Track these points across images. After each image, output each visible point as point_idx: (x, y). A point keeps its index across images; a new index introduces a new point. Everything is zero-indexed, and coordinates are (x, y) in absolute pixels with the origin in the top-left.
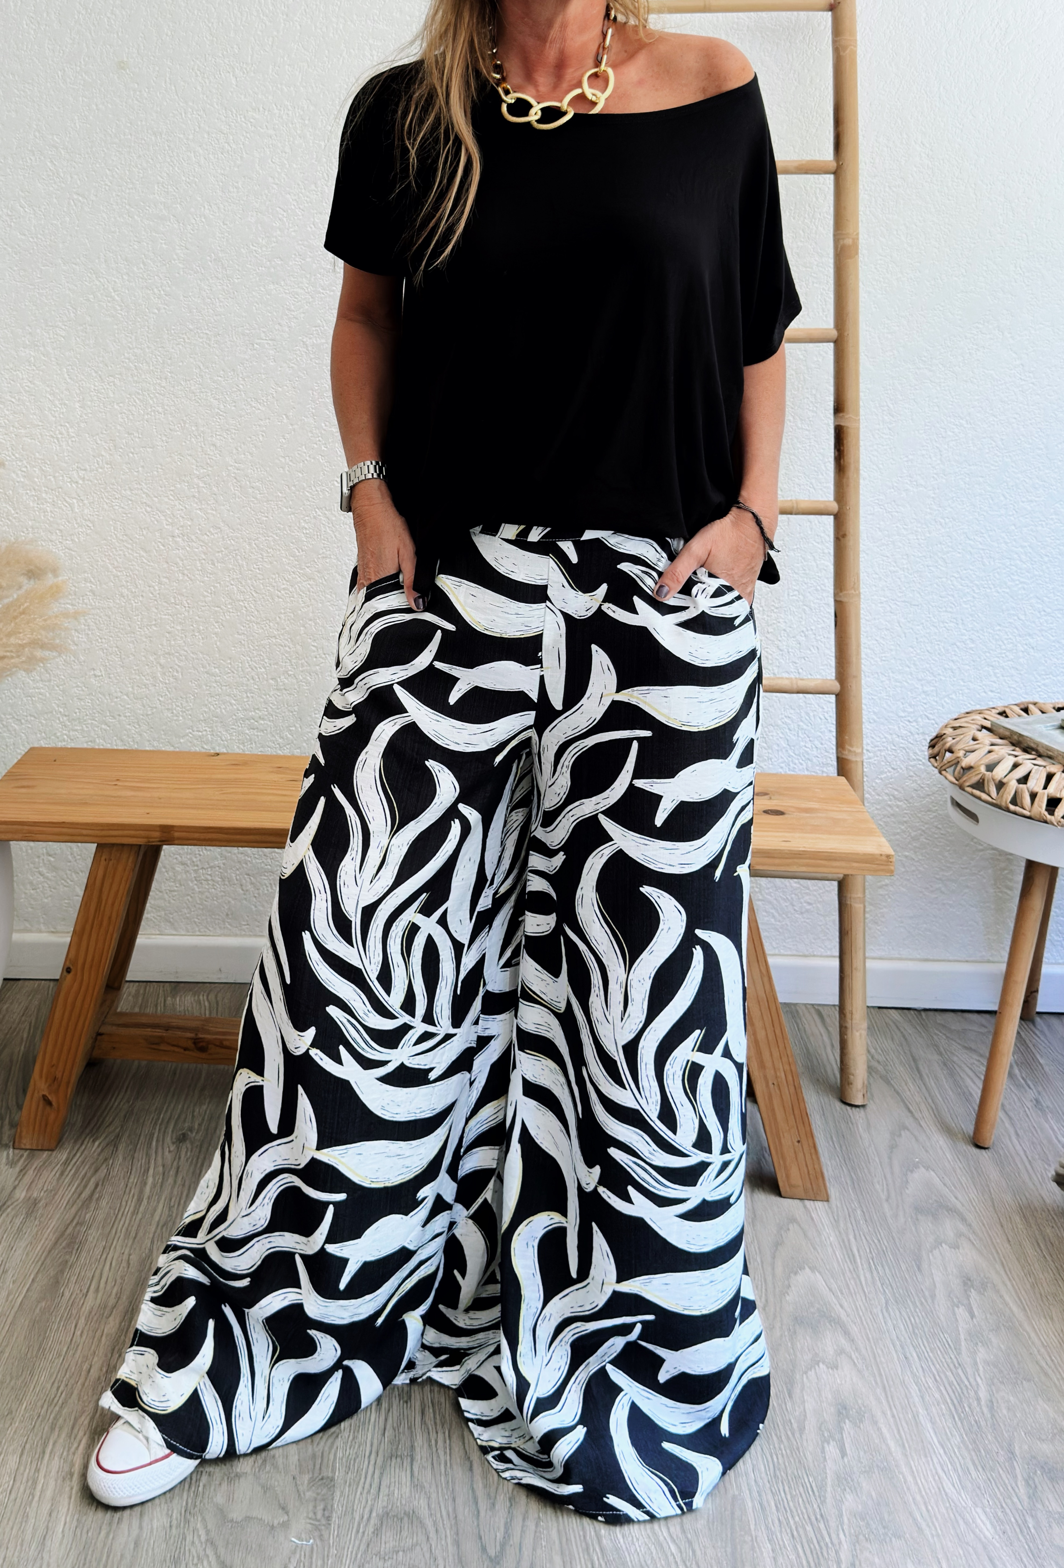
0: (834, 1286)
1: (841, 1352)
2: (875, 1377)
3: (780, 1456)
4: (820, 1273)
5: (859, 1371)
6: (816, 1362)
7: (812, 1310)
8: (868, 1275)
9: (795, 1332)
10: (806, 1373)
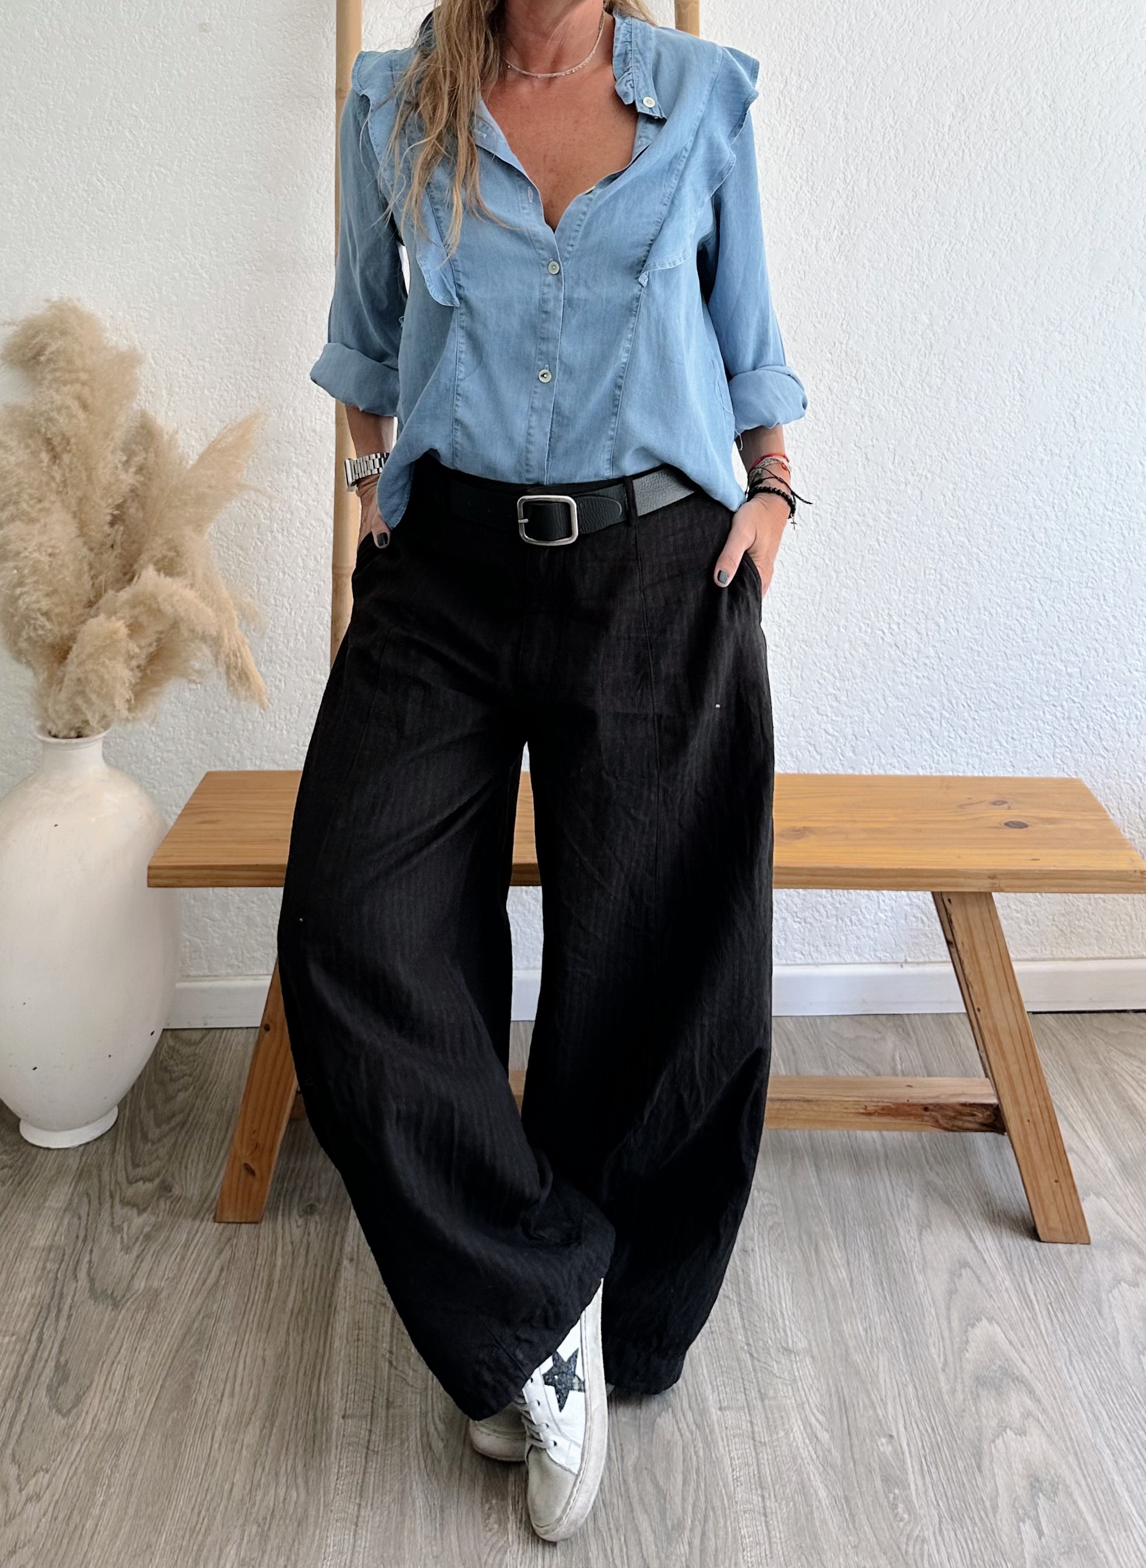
0: (1014, 1339)
1: (1027, 1415)
2: (1065, 1441)
3: (975, 1542)
4: (998, 1324)
5: (1048, 1436)
6: (1003, 1427)
7: (994, 1367)
8: (1049, 1325)
9: (978, 1395)
10: (994, 1441)
